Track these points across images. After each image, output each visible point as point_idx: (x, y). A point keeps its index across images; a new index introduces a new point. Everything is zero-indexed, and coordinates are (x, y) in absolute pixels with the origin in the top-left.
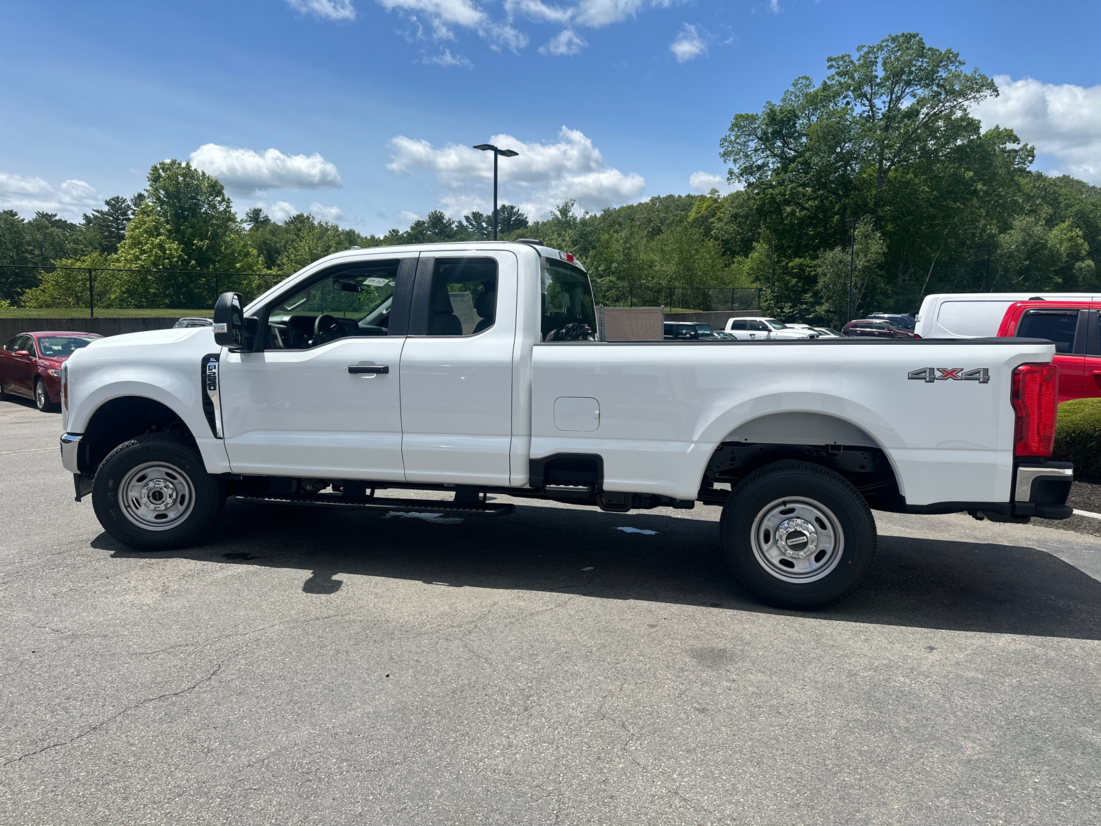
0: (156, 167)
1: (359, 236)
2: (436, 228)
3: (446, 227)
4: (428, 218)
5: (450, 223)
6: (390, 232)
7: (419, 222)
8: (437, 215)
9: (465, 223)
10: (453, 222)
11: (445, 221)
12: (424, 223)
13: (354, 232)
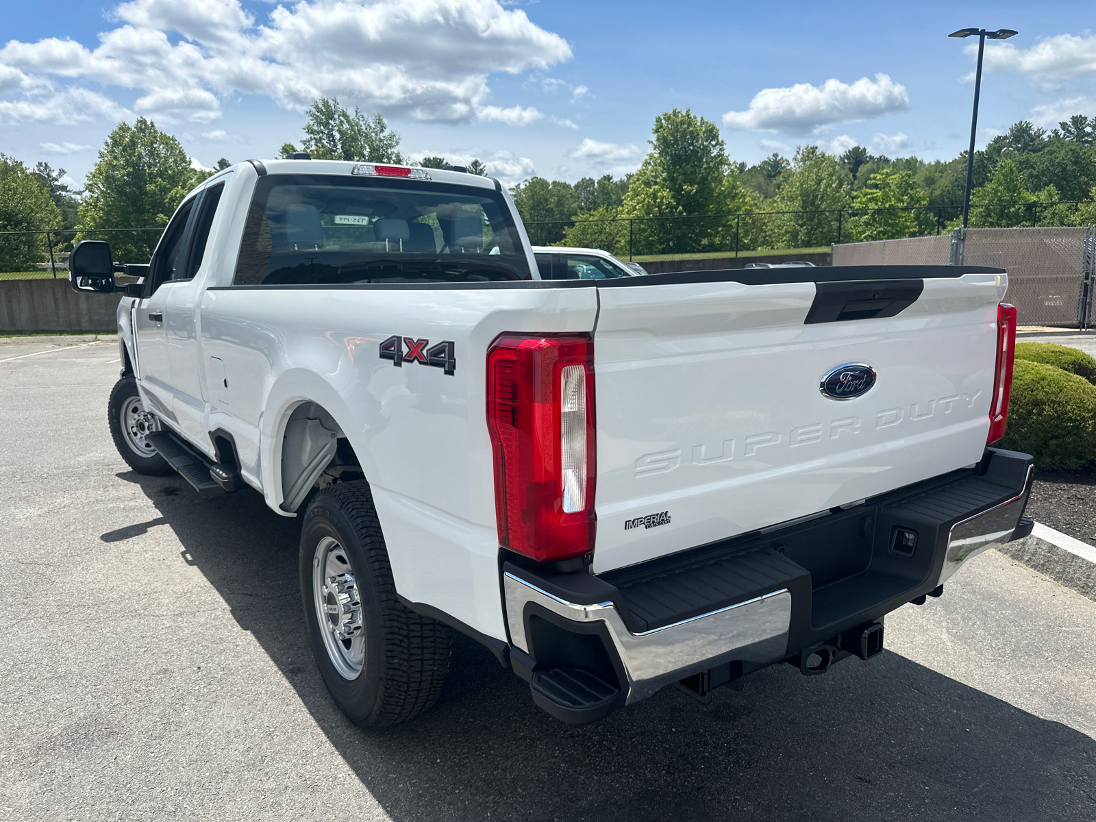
0: (659, 118)
1: (921, 163)
2: (1019, 142)
3: (1032, 140)
4: (1009, 131)
5: (1039, 135)
6: (961, 154)
7: (999, 137)
8: (1022, 127)
9: (1062, 132)
10: (1044, 132)
11: (1032, 132)
12: (1005, 138)
13: (916, 159)
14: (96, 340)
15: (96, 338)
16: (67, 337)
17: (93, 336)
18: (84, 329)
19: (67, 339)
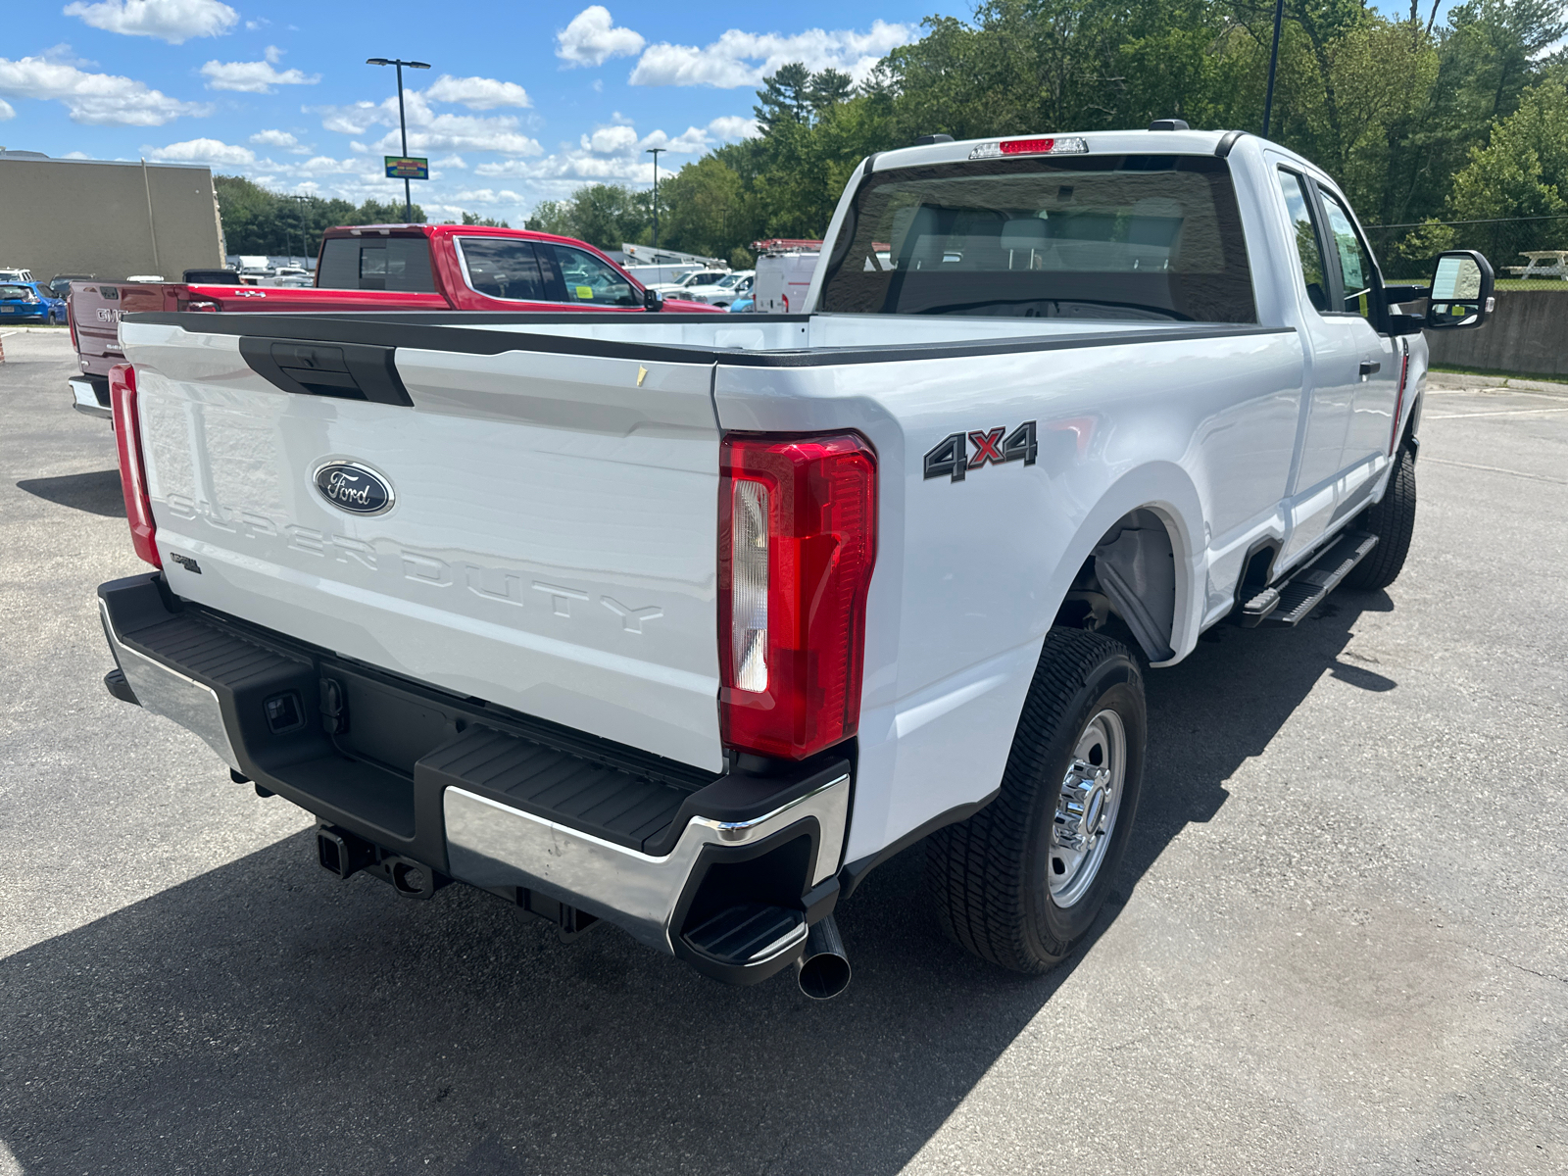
14: (1505, 385)
15: (1506, 382)
16: (1469, 376)
17: (1501, 379)
18: (1503, 367)
19: (1466, 380)
